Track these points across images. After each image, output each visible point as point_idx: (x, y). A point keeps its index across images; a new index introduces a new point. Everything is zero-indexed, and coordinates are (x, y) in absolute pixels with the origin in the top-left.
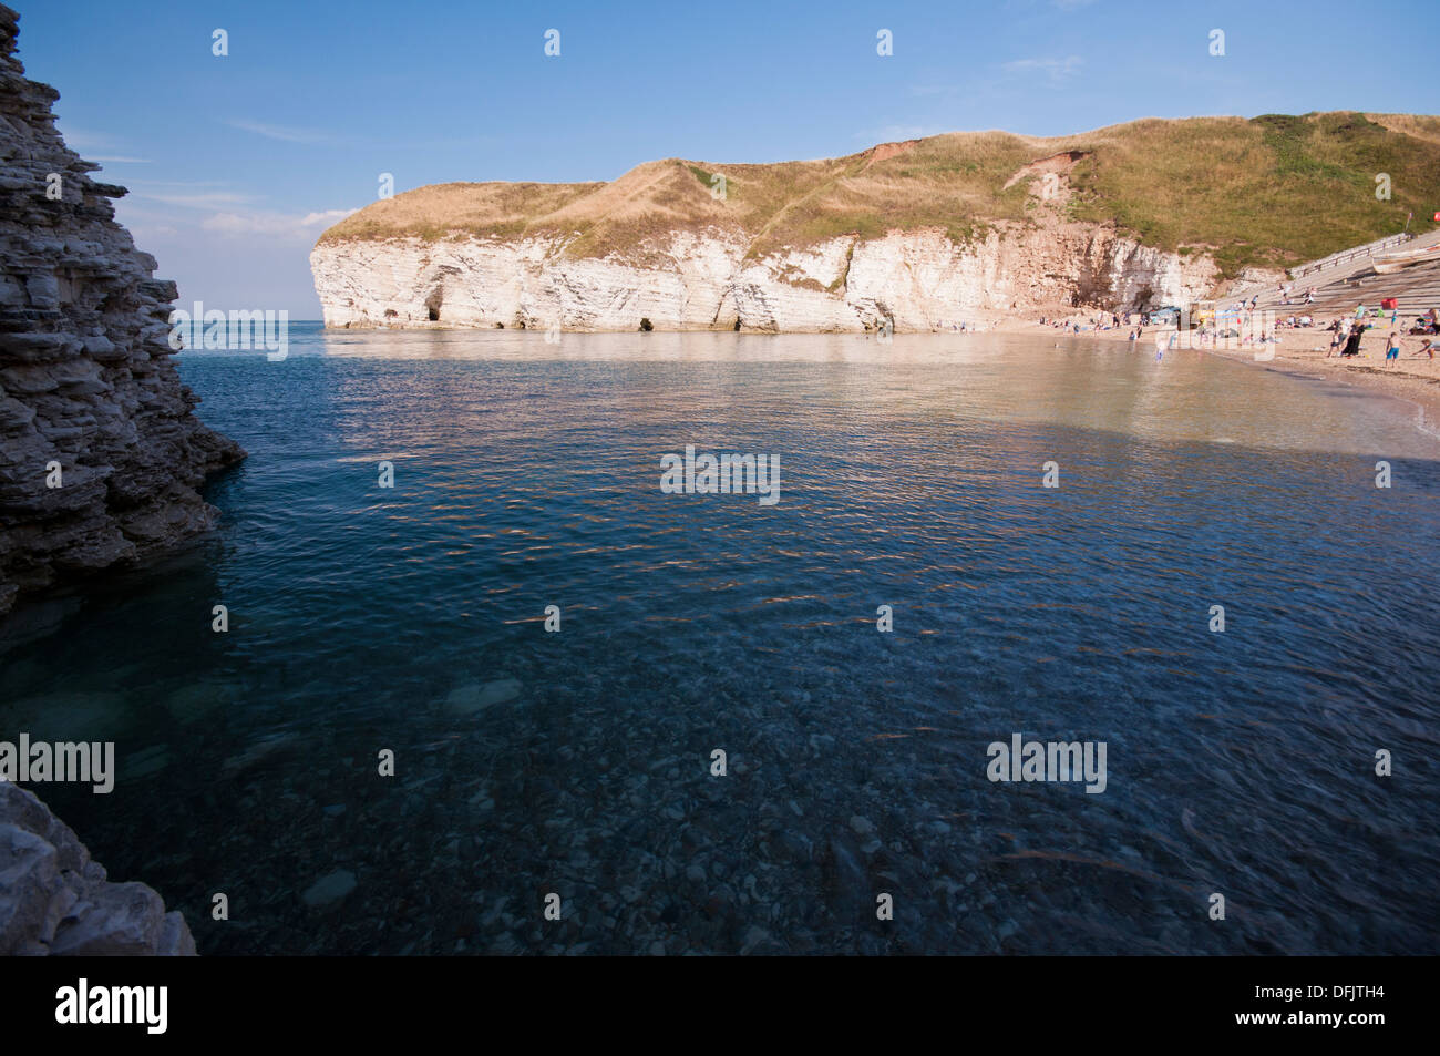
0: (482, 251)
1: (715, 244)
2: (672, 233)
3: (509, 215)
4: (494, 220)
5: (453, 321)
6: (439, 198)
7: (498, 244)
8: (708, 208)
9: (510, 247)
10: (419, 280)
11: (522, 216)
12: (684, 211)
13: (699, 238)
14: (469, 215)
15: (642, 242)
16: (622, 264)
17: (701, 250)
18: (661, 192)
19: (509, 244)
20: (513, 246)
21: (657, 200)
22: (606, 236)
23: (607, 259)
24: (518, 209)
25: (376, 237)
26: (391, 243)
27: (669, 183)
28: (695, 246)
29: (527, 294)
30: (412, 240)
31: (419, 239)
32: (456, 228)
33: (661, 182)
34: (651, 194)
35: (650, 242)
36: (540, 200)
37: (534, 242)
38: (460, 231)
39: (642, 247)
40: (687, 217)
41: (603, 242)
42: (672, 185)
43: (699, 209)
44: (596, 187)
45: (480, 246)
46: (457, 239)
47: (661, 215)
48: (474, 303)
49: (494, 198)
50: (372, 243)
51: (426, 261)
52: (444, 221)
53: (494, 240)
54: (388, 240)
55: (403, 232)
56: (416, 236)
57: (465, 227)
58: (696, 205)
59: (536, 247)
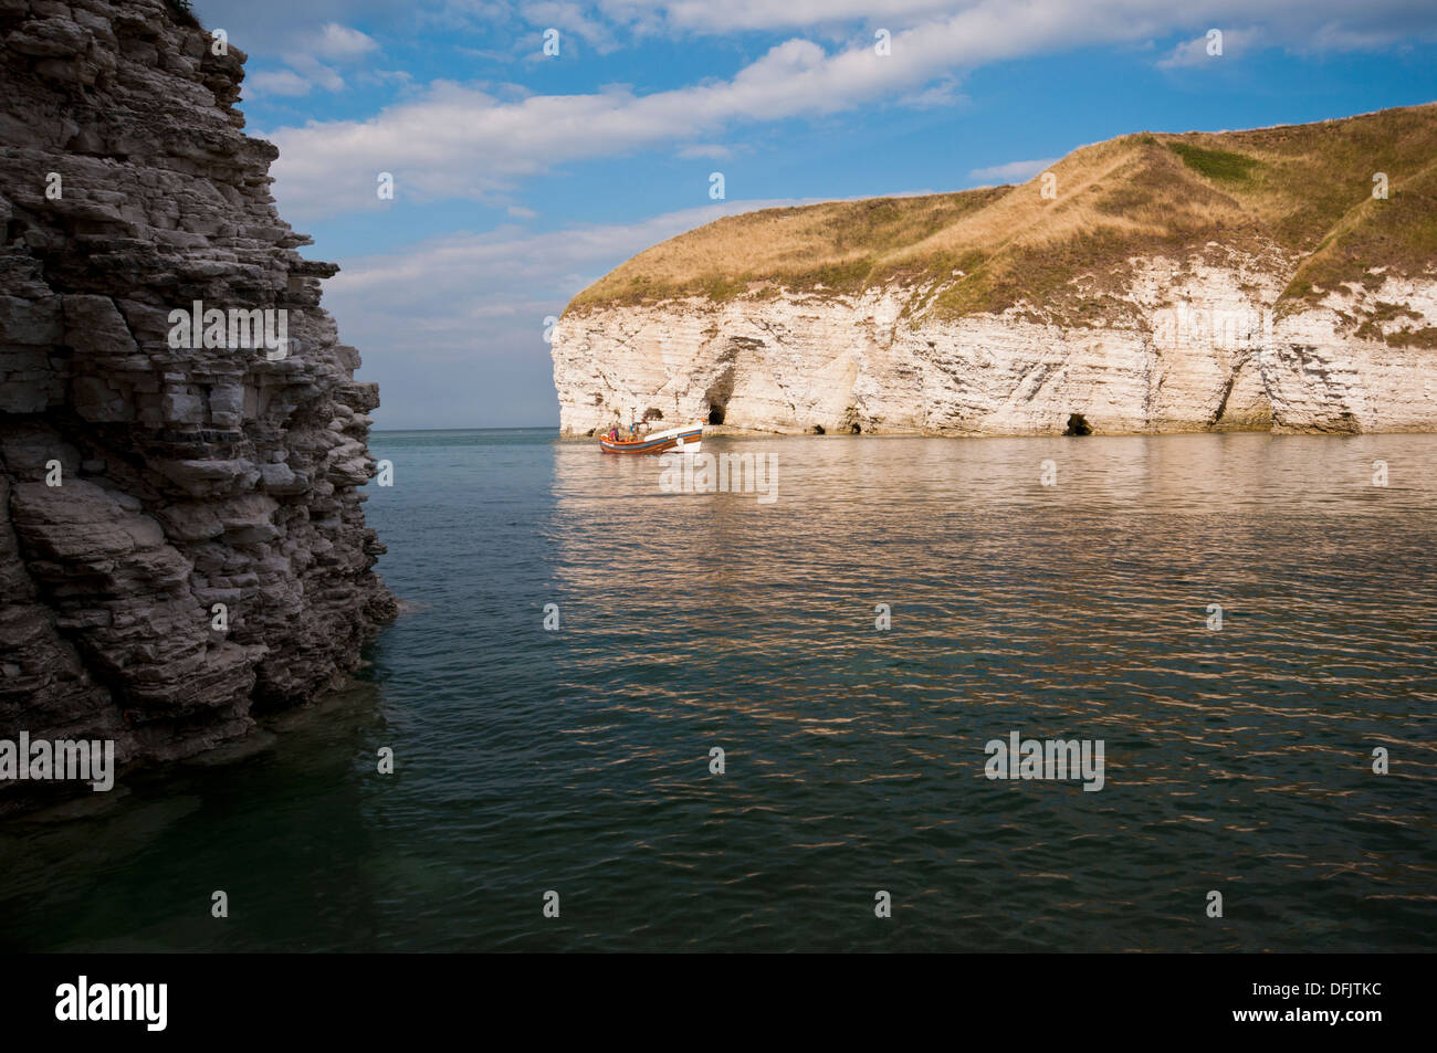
0: (799, 310)
1: (1218, 276)
2: (1132, 260)
3: (846, 251)
4: (822, 261)
5: (745, 425)
6: (740, 235)
7: (823, 300)
8: (1205, 212)
9: (843, 303)
10: (699, 362)
11: (866, 252)
12: (1158, 221)
13: (1185, 266)
14: (782, 257)
15: (1075, 281)
16: (1034, 320)
17: (1191, 287)
18: (1115, 192)
19: (842, 297)
20: (849, 300)
21: (1104, 207)
22: (1009, 275)
23: (1008, 314)
24: (860, 242)
25: (645, 300)
26: (665, 307)
27: (1127, 175)
28: (1177, 281)
29: (866, 378)
30: (694, 301)
31: (706, 299)
32: (761, 278)
33: (1114, 175)
34: (1094, 197)
35: (1089, 280)
36: (896, 224)
37: (883, 293)
38: (768, 283)
39: (1074, 289)
40: (1162, 231)
41: (1003, 286)
42: (1136, 179)
43: (1187, 214)
44: (995, 195)
45: (795, 303)
46: (762, 296)
47: (1111, 232)
48: (779, 394)
49: (823, 228)
50: (638, 309)
51: (712, 332)
52: (744, 268)
53: (818, 292)
54: (661, 303)
55: (683, 289)
56: (701, 295)
57: (775, 276)
58: (1181, 209)
59: (887, 300)
